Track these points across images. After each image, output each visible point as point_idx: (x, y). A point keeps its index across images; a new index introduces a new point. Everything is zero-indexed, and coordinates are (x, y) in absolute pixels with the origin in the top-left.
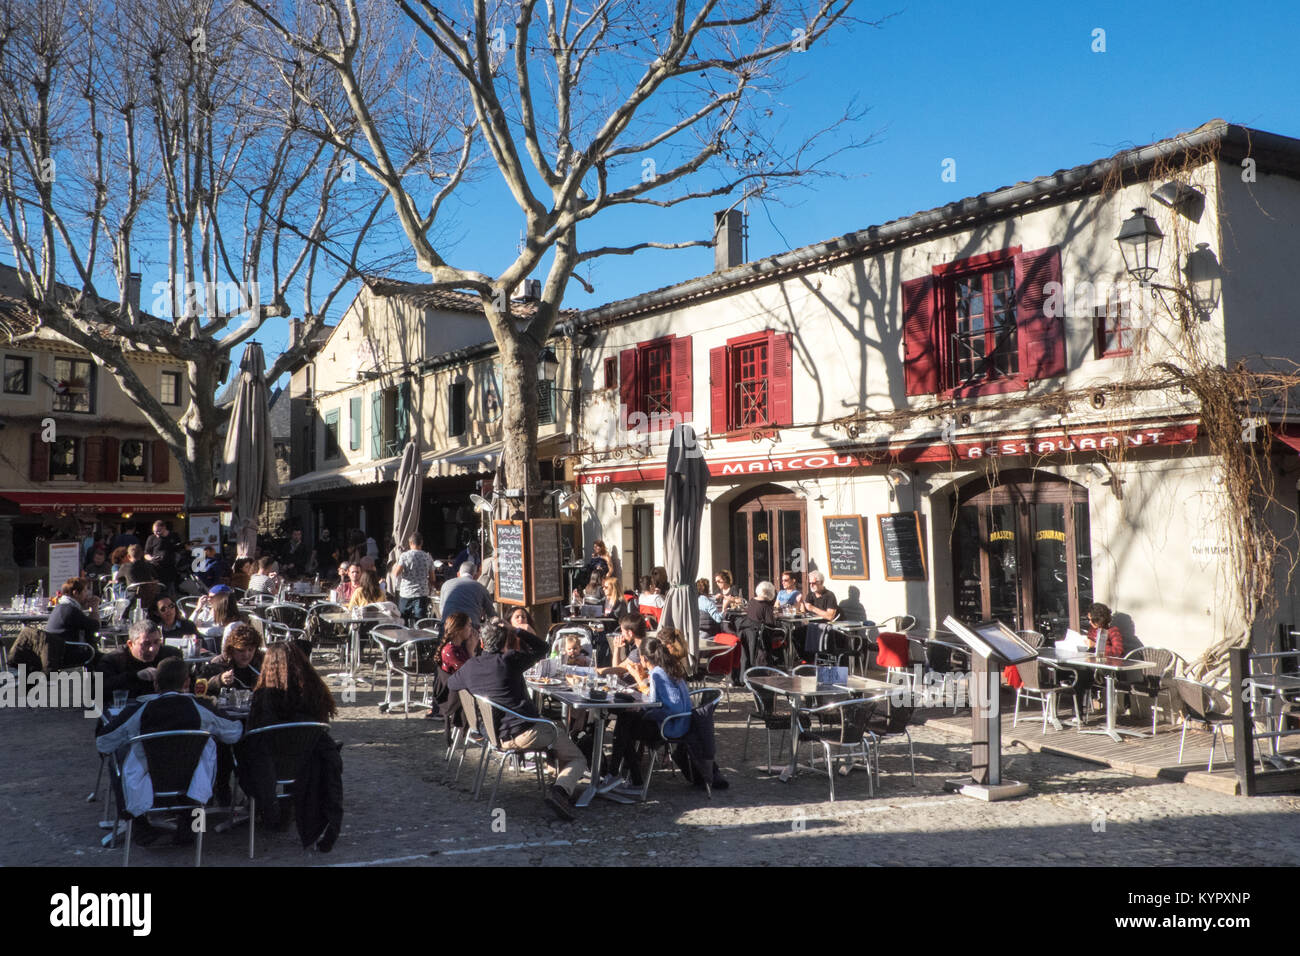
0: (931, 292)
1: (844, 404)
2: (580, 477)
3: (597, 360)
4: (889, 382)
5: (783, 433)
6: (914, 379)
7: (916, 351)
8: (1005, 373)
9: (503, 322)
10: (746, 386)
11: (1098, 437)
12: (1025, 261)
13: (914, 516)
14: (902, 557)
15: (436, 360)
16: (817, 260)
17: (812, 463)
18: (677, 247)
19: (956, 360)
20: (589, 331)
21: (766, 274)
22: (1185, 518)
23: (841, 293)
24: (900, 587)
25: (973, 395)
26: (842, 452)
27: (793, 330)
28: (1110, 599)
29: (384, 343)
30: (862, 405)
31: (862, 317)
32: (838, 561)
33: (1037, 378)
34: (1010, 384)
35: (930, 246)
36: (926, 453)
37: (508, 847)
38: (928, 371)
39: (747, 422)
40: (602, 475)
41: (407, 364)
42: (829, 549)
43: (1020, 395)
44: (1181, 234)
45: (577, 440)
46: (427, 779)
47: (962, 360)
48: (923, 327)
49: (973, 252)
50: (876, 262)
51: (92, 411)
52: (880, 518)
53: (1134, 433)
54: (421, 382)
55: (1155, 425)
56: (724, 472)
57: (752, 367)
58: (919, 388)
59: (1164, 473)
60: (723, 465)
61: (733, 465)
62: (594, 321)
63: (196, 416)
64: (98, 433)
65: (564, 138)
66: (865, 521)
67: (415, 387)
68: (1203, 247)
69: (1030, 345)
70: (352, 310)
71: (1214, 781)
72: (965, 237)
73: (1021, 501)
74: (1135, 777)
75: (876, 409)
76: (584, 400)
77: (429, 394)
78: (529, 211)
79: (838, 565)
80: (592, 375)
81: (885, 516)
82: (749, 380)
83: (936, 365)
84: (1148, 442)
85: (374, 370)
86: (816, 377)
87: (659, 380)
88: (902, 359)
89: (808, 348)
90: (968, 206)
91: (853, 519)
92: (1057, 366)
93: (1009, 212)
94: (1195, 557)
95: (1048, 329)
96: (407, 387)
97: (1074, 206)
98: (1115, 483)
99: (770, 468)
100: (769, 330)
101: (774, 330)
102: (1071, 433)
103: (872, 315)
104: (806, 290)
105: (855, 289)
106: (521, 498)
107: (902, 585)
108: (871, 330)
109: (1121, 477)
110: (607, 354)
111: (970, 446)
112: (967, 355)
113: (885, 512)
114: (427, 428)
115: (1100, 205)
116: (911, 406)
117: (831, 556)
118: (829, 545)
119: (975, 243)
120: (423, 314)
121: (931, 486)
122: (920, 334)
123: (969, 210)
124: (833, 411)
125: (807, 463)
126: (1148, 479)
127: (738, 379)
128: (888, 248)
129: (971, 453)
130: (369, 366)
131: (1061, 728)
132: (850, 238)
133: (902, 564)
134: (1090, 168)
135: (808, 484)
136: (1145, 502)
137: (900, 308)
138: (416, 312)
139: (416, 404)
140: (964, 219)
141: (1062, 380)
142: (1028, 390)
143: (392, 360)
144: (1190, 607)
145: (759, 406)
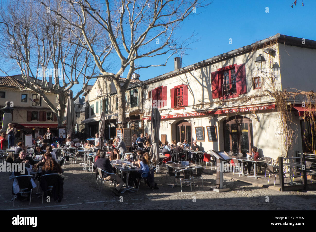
0: (217, 75)
1: (199, 101)
2: (143, 119)
3: (147, 92)
4: (209, 96)
5: (186, 108)
6: (214, 95)
7: (214, 88)
8: (234, 93)
9: (117, 84)
10: (178, 97)
11: (253, 108)
12: (237, 67)
13: (214, 127)
14: (212, 136)
15: (113, 93)
16: (193, 68)
17: (192, 115)
18: (157, 66)
19: (223, 90)
20: (145, 86)
21: (182, 72)
22: (273, 127)
23: (198, 75)
24: (212, 143)
25: (227, 98)
26: (198, 112)
27: (188, 84)
28: (257, 145)
29: (103, 89)
30: (203, 101)
31: (203, 81)
32: (198, 137)
33: (240, 94)
34: (235, 96)
35: (217, 64)
36: (216, 112)
37: (101, 202)
38: (217, 93)
39: (179, 105)
40: (148, 118)
41: (107, 94)
42: (196, 134)
43: (237, 98)
44: (271, 60)
45: (143, 110)
46: (90, 187)
47: (225, 90)
48: (216, 83)
49: (226, 65)
50: (205, 68)
51: (41, 106)
52: (207, 127)
53: (261, 107)
54: (110, 98)
55: (266, 105)
56: (173, 117)
57: (180, 93)
58: (215, 97)
59: (268, 116)
60: (173, 115)
61: (175, 115)
62: (146, 83)
63: (60, 106)
64: (42, 110)
65: (132, 42)
66: (204, 128)
67: (109, 99)
68: (276, 63)
69: (239, 87)
70: (96, 82)
71: (275, 188)
72: (224, 62)
73: (238, 123)
74: (257, 187)
75: (206, 102)
76: (144, 101)
77: (112, 101)
78: (122, 59)
79: (198, 138)
80: (146, 95)
81: (208, 127)
82: (179, 96)
83: (219, 92)
84: (264, 109)
85: (101, 95)
86: (193, 95)
87: (160, 96)
88: (211, 90)
89: (191, 88)
90: (224, 55)
91: (201, 127)
92: (245, 91)
93: (233, 56)
94: (276, 135)
95: (243, 83)
96: (107, 99)
97: (247, 54)
98: (258, 118)
99: (183, 116)
100: (183, 84)
101: (184, 84)
102: (247, 107)
103: (205, 80)
104: (190, 75)
105: (201, 75)
106: (121, 123)
107: (212, 142)
108: (205, 84)
109: (259, 117)
110: (149, 91)
111: (226, 110)
112: (226, 89)
113: (208, 126)
114: (112, 108)
115: (253, 54)
116: (213, 101)
117: (197, 136)
118: (196, 133)
119: (227, 63)
120: (111, 82)
121: (218, 120)
122: (215, 85)
123: (224, 56)
124: (197, 103)
125: (191, 115)
126: (265, 117)
127: (177, 96)
128: (208, 65)
129: (226, 112)
130: (100, 94)
131: (244, 175)
132: (199, 63)
133: (212, 138)
134: (250, 45)
135: (192, 119)
136: (264, 122)
137: (211, 79)
138: (109, 82)
139: (109, 103)
140: (224, 58)
141: (246, 95)
142: (239, 97)
143: (104, 93)
144: (274, 147)
145: (181, 102)
